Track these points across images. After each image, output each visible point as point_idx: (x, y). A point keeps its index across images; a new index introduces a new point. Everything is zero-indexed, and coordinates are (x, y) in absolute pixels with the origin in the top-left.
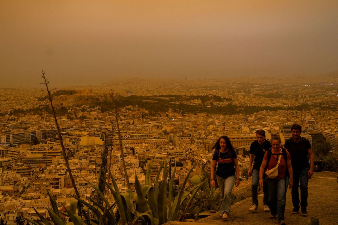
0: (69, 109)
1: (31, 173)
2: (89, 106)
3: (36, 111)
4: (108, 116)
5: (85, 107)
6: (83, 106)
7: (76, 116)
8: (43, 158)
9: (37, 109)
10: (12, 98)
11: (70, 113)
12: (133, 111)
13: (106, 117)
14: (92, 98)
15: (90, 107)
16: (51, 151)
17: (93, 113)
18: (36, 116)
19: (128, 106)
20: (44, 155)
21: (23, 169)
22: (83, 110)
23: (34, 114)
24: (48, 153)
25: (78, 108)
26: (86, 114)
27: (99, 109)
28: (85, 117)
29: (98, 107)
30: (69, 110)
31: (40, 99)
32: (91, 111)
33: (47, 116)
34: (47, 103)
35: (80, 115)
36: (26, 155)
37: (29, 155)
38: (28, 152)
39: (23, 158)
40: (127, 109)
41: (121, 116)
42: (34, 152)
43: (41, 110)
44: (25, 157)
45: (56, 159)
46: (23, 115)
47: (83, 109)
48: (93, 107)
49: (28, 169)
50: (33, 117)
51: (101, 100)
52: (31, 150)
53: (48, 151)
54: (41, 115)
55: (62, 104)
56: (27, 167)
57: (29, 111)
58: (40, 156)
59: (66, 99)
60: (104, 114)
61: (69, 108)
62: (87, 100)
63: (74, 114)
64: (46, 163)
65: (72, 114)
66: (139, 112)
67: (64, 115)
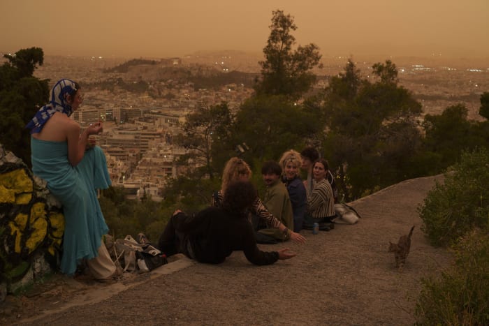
0: (150, 84)
2: (177, 82)
3: (104, 85)
4: (205, 96)
5: (171, 82)
6: (170, 81)
7: (160, 94)
9: (104, 82)
10: (67, 68)
11: (151, 90)
12: (237, 91)
13: (202, 97)
14: (182, 70)
15: (179, 83)
16: (145, 132)
17: (184, 91)
18: (106, 92)
19: (230, 83)
22: (170, 87)
23: (103, 89)
25: (163, 83)
26: (174, 91)
27: (191, 86)
28: (174, 97)
29: (189, 84)
30: (150, 86)
31: (105, 71)
32: (181, 88)
33: (121, 92)
34: (117, 76)
35: (165, 93)
40: (229, 88)
41: (222, 96)
43: (111, 84)
45: (154, 142)
46: (87, 89)
47: (170, 85)
48: (184, 83)
50: (102, 92)
51: (194, 73)
54: (112, 91)
55: (141, 77)
57: (96, 85)
60: (198, 93)
61: (151, 82)
62: (175, 72)
63: (157, 90)
65: (154, 91)
66: (246, 92)
67: (144, 92)
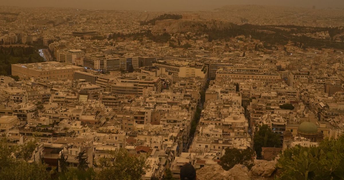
0: (172, 36)
1: (118, 104)
2: (195, 34)
3: (136, 36)
4: (216, 46)
5: (190, 34)
6: (188, 33)
7: (179, 44)
8: (134, 88)
9: (138, 34)
10: (114, 21)
11: (173, 40)
12: (245, 42)
13: (214, 47)
14: (199, 24)
15: (196, 34)
16: (143, 81)
17: (199, 42)
18: (136, 42)
19: (239, 35)
20: (135, 85)
21: (110, 99)
22: (188, 38)
23: (134, 40)
24: (140, 83)
25: (183, 35)
26: (191, 42)
27: (206, 37)
28: (190, 46)
29: (205, 35)
30: (172, 37)
31: (143, 24)
32: (197, 39)
33: (148, 42)
34: (150, 28)
35: (184, 43)
36: (115, 84)
37: (119, 84)
38: (118, 80)
39: (113, 87)
40: (238, 39)
41: (231, 46)
42: (124, 80)
43: (142, 35)
44: (114, 85)
45: (147, 90)
46: (122, 40)
47: (188, 36)
48: (200, 35)
49: (115, 99)
50: (133, 42)
51: (209, 27)
52: (122, 78)
53: (139, 81)
54: (141, 41)
55: (165, 30)
56: (114, 97)
57: (129, 36)
58: (131, 85)
59: (170, 24)
60: (211, 43)
61: (173, 34)
62: (193, 26)
63: (177, 41)
64: (136, 94)
65: (175, 41)
66: (252, 43)
67: (166, 42)
